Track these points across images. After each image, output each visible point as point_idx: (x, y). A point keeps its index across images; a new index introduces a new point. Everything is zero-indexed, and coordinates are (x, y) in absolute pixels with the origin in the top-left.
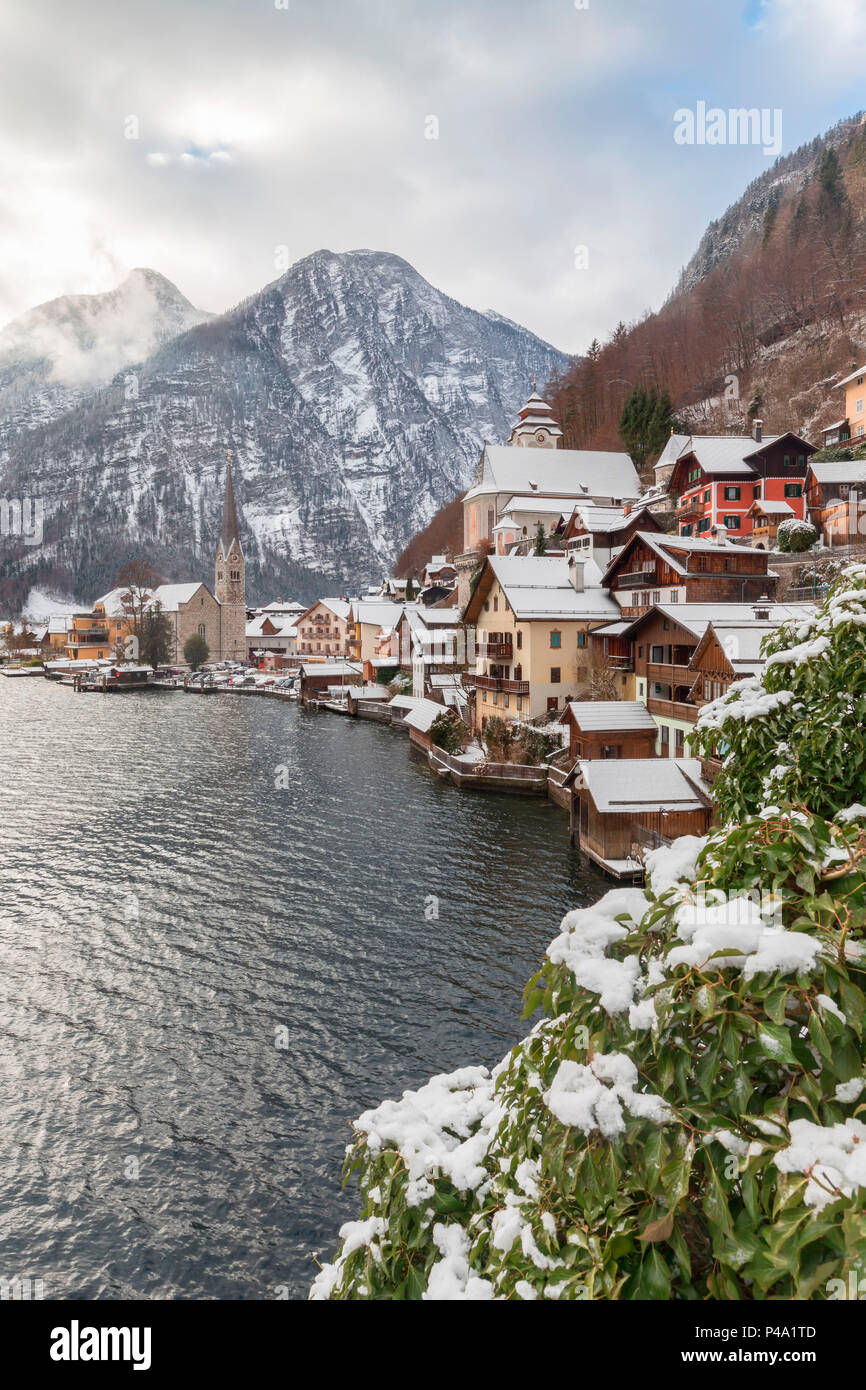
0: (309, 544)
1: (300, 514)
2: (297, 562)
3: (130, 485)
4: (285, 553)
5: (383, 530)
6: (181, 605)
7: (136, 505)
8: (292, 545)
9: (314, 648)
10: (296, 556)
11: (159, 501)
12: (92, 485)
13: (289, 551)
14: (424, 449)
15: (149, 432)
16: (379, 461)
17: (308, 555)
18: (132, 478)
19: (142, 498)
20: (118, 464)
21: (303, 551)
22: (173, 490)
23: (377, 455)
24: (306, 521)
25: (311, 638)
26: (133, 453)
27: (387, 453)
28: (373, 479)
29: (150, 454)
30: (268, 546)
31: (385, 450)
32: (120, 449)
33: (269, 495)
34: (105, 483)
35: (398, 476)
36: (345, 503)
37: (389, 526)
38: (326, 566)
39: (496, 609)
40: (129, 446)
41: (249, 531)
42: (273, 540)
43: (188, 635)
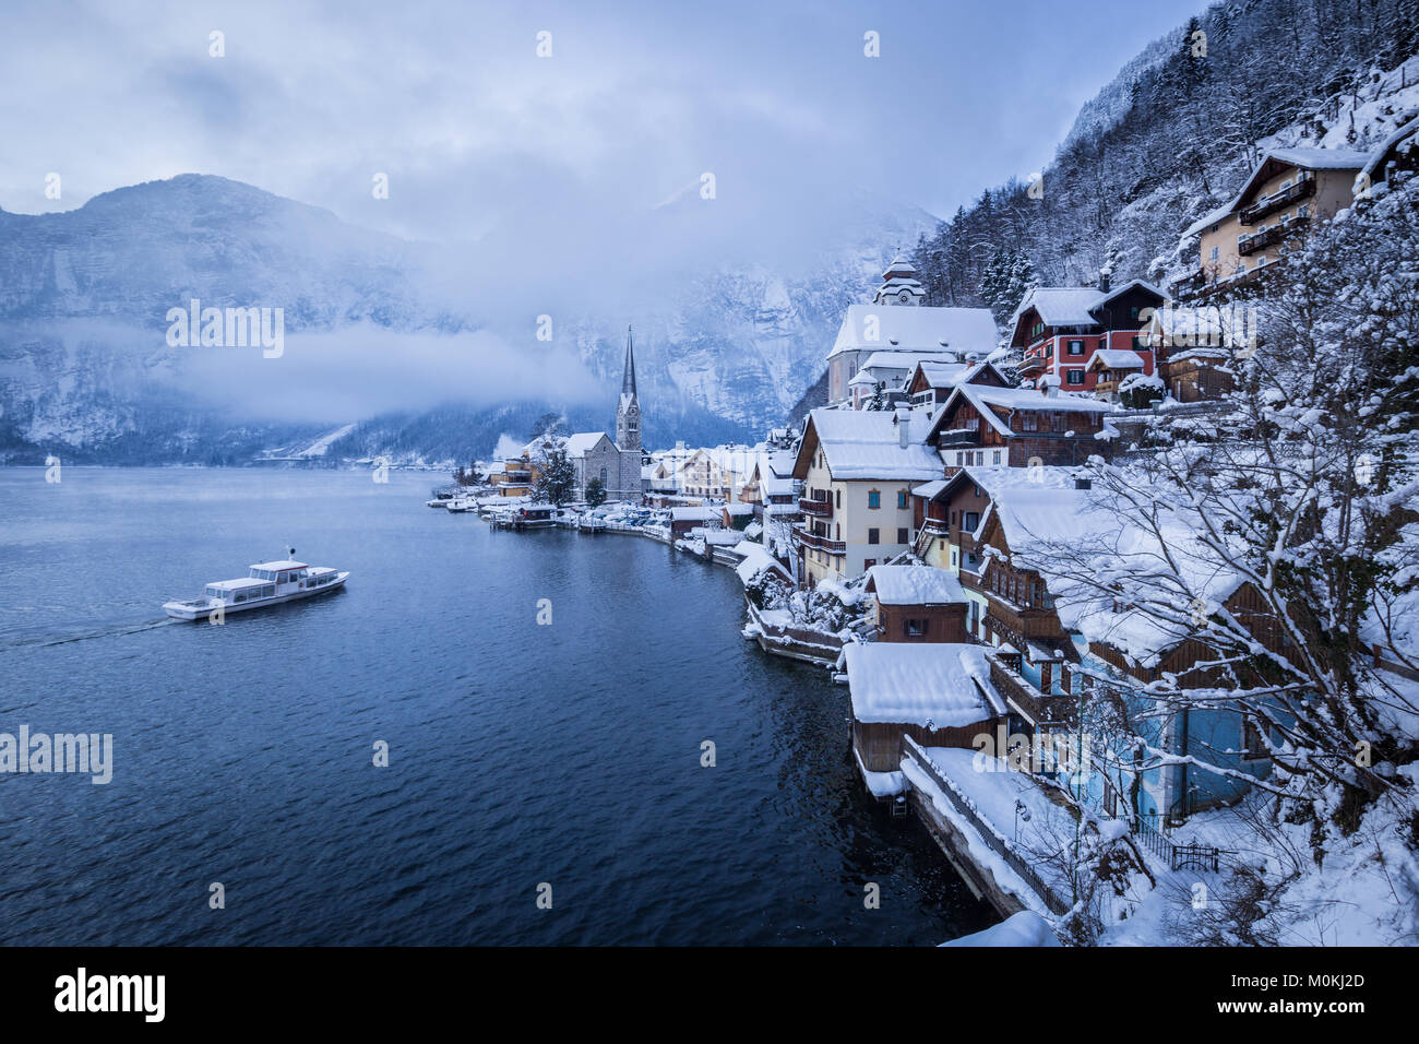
0: (724, 396)
1: (716, 372)
2: (713, 412)
4: (703, 404)
5: (788, 384)
6: (586, 452)
8: (709, 397)
10: (712, 407)
13: (707, 403)
16: (784, 325)
17: (722, 406)
21: (719, 402)
23: (782, 320)
24: (721, 377)
27: (792, 317)
28: (780, 341)
30: (689, 398)
31: (790, 315)
33: (691, 356)
35: (801, 337)
36: (755, 362)
37: (792, 381)
38: (738, 415)
39: (821, 467)
42: (693, 394)
43: (590, 478)
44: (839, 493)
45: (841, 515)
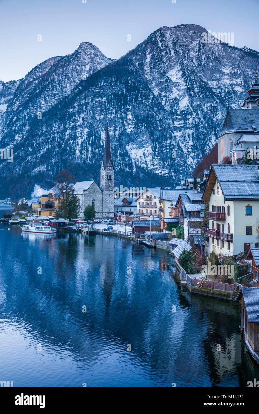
0: (157, 162)
1: (152, 148)
2: (151, 170)
3: (77, 137)
4: (145, 166)
5: (192, 154)
6: (84, 190)
7: (79, 146)
8: (148, 162)
9: (145, 212)
10: (150, 167)
11: (89, 144)
12: (61, 138)
13: (147, 165)
14: (212, 115)
15: (85, 113)
16: (190, 121)
17: (155, 167)
18: (78, 134)
19: (82, 143)
20: (72, 128)
21: (153, 165)
22: (95, 139)
23: (189, 119)
24: (155, 151)
25: (143, 207)
26: (79, 123)
27: (194, 118)
28: (187, 130)
29: (86, 123)
30: (137, 163)
31: (192, 117)
32: (73, 122)
33: (138, 140)
34: (67, 137)
35: (199, 128)
36: (173, 142)
37: (195, 152)
38: (164, 172)
40: (77, 120)
41: (129, 156)
42: (140, 160)
43: (87, 205)
44: (229, 207)
45: (230, 219)
